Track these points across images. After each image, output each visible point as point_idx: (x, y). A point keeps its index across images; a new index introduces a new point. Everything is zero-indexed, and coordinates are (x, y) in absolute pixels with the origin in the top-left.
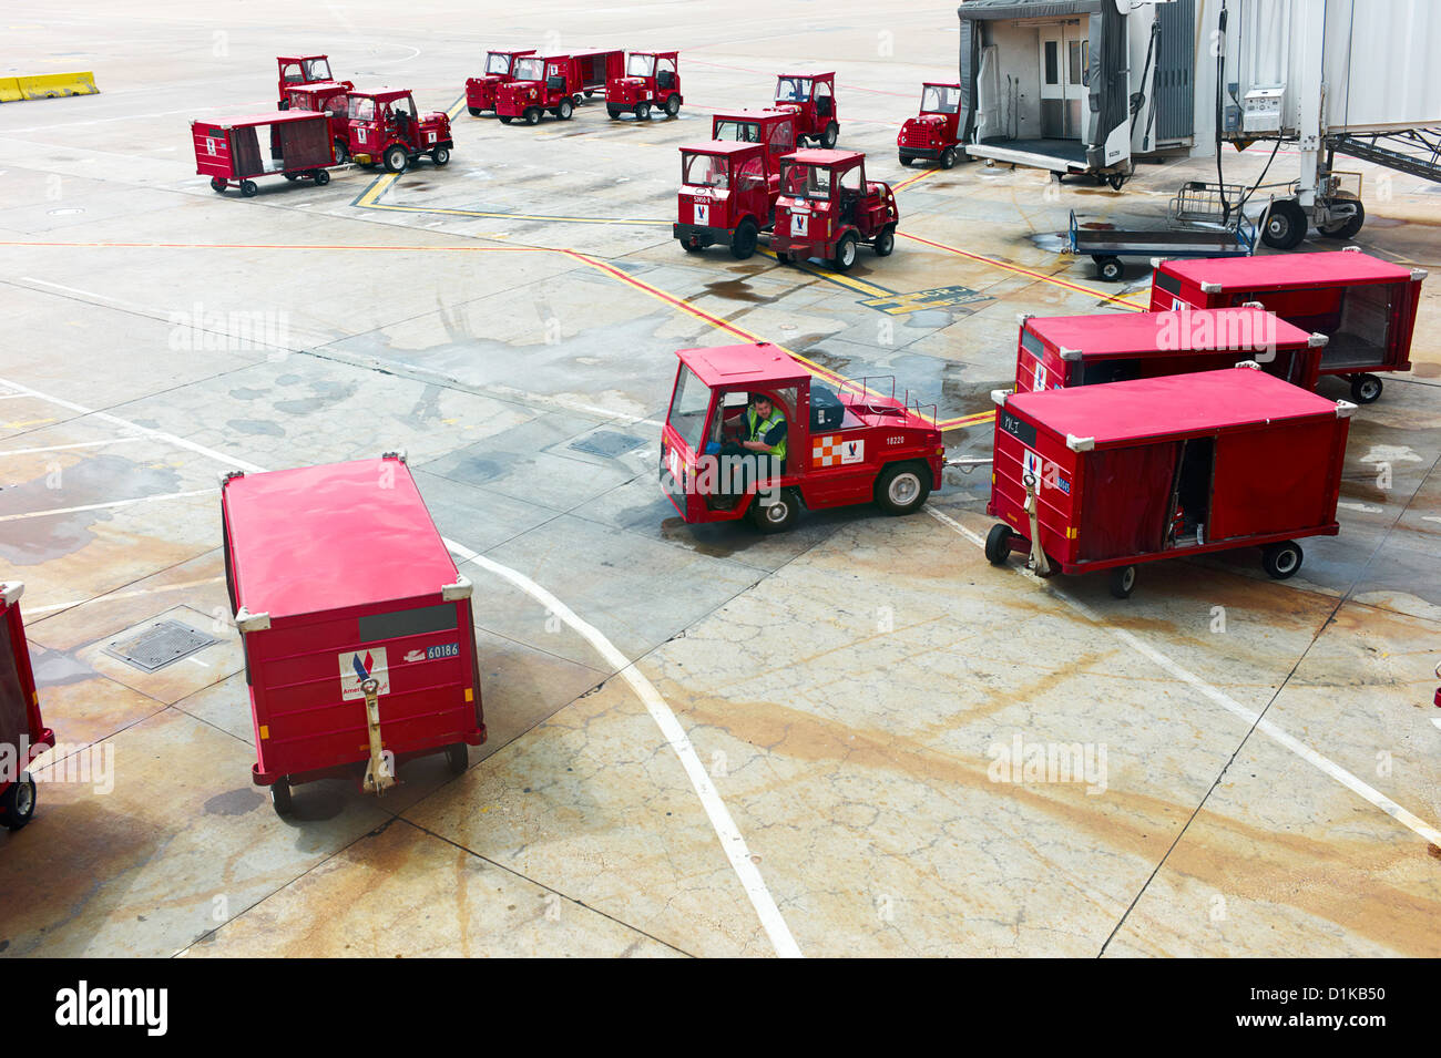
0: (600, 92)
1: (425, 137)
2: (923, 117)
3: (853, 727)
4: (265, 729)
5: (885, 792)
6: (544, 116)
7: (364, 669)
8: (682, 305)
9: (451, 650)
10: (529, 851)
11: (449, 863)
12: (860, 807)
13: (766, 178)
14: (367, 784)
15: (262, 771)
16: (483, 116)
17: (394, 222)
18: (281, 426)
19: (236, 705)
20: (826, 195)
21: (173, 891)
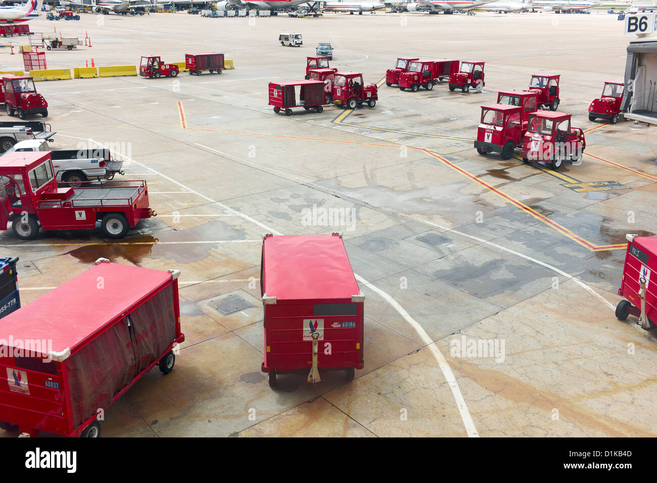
0: (447, 79)
1: (366, 95)
2: (603, 98)
3: (538, 389)
4: (269, 348)
5: (551, 423)
6: (420, 88)
7: (314, 327)
8: (475, 179)
9: (352, 325)
10: (377, 422)
11: (341, 421)
12: (538, 429)
13: (521, 123)
14: (309, 379)
15: (265, 366)
16: (392, 87)
17: (349, 131)
18: (291, 216)
19: (258, 334)
20: (550, 133)
21: (223, 412)
